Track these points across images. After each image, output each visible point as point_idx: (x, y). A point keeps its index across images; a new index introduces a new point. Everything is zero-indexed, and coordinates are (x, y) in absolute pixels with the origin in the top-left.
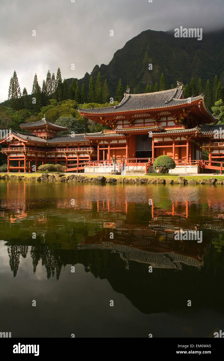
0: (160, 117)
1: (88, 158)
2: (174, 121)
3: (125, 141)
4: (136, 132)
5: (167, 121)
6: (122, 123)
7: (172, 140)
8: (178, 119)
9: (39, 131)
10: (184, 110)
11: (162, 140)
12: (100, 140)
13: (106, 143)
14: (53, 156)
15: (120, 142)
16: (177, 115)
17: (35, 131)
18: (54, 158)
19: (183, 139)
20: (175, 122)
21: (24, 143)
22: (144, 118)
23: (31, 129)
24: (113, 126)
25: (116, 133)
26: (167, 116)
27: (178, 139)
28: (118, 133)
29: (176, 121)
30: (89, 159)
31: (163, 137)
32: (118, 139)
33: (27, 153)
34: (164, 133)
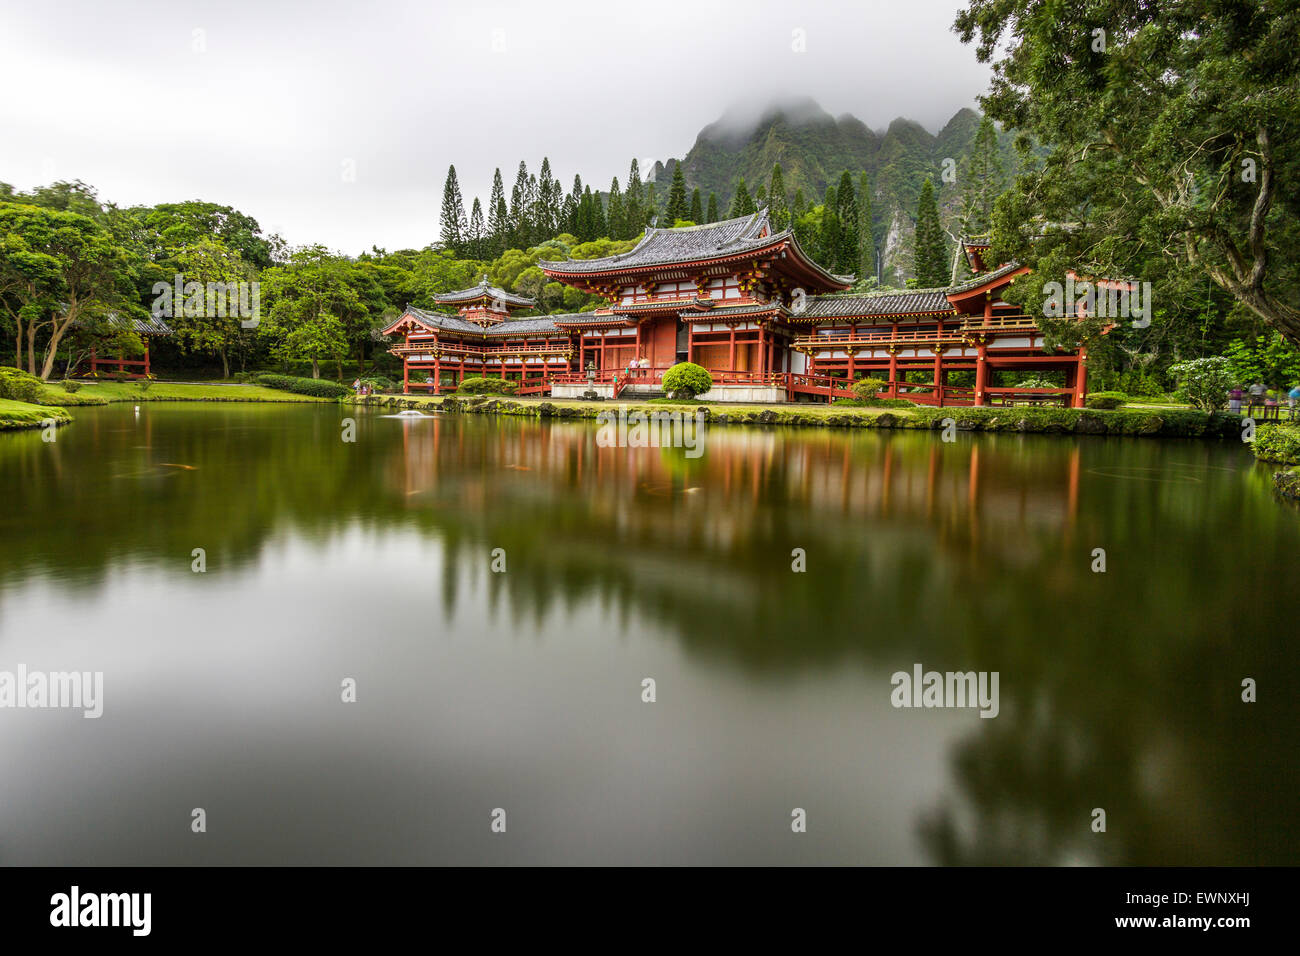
0: (710, 280)
1: (564, 366)
2: (738, 287)
3: (634, 332)
4: (658, 312)
5: (724, 288)
6: (632, 293)
7: (729, 329)
8: (746, 283)
9: (473, 308)
10: (755, 265)
11: (709, 330)
12: (585, 329)
13: (597, 334)
14: (498, 362)
15: (626, 333)
16: (743, 274)
17: (465, 309)
18: (499, 367)
19: (752, 327)
20: (740, 290)
21: (434, 333)
22: (677, 282)
23: (456, 305)
24: (615, 299)
25: (615, 314)
26: (724, 277)
27: (742, 327)
28: (618, 314)
29: (743, 288)
30: (567, 369)
31: (711, 322)
32: (620, 327)
33: (439, 353)
34: (713, 313)
